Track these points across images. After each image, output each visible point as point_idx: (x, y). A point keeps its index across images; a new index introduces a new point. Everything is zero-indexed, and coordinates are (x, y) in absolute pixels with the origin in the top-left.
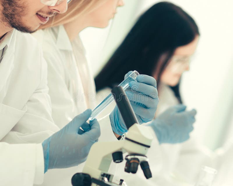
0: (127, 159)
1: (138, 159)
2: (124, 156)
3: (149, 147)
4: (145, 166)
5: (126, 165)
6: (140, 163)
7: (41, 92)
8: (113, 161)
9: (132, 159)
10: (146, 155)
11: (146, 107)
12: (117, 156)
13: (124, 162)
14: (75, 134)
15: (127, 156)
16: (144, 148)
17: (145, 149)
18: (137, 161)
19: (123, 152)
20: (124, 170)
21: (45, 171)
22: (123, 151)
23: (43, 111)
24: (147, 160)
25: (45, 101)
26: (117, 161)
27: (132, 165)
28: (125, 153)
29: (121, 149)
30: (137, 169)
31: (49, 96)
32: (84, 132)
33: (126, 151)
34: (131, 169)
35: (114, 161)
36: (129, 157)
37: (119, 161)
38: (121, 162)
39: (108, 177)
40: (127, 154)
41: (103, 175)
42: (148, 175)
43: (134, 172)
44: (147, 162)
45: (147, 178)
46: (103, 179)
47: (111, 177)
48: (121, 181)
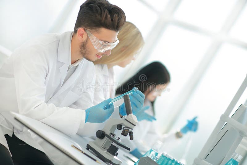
0: (123, 129)
1: (128, 130)
2: (123, 127)
3: (135, 125)
4: (131, 134)
5: (123, 132)
6: (129, 132)
8: (117, 128)
9: (126, 129)
11: (136, 107)
12: (120, 127)
13: (122, 130)
14: (102, 109)
15: (124, 127)
16: (133, 125)
20: (121, 134)
21: (85, 123)
22: (123, 125)
23: (89, 98)
25: (91, 93)
26: (119, 129)
27: (125, 132)
29: (122, 124)
30: (127, 134)
31: (94, 92)
32: (106, 109)
33: (124, 125)
34: (124, 134)
38: (121, 129)
39: (113, 135)
40: (124, 126)
41: (111, 134)
42: (132, 138)
43: (126, 136)
44: (132, 132)
45: (131, 140)
46: (111, 135)
47: (114, 136)
48: (119, 138)
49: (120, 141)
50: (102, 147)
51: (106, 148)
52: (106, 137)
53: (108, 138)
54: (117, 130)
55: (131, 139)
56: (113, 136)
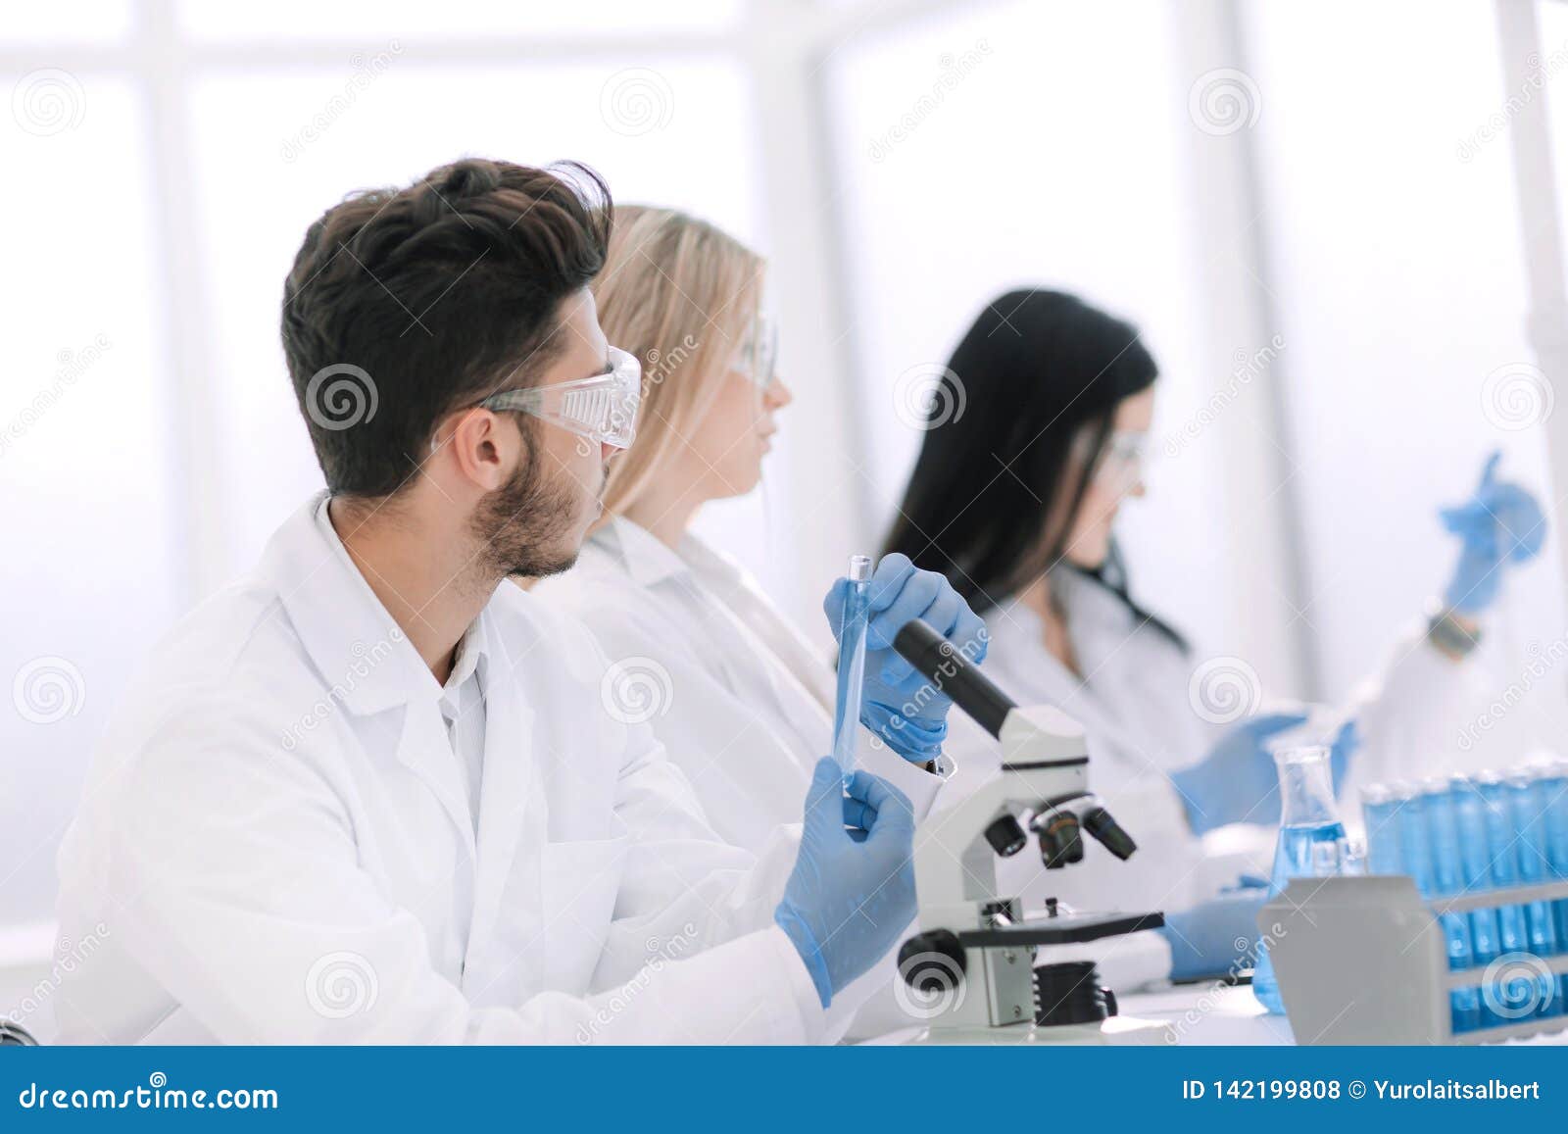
0: (1035, 829)
1: (1068, 814)
2: (1023, 823)
3: (1084, 761)
4: (1100, 824)
5: (1044, 848)
6: (1080, 821)
7: (646, 765)
8: (996, 855)
9: (1050, 820)
10: (1091, 789)
12: (1004, 834)
13: (1033, 841)
15: (1033, 818)
16: (1071, 770)
17: (1078, 773)
18: (1069, 821)
19: (1015, 815)
20: (1041, 865)
21: (824, 1005)
22: (1012, 810)
24: (1099, 802)
26: (1009, 849)
27: (1060, 840)
28: (1020, 814)
29: (1004, 807)
30: (1079, 843)
33: (1023, 805)
34: (1061, 852)
35: (1001, 852)
36: (1041, 820)
37: (1016, 846)
38: (1022, 846)
39: (1006, 908)
40: (1028, 813)
41: (989, 910)
42: (1121, 846)
43: (1076, 856)
44: (1100, 810)
45: (1124, 857)
46: (992, 922)
47: (1014, 908)
48: (1051, 903)
49: (1070, 914)
50: (992, 1026)
51: (1018, 1012)
52: (974, 954)
53: (989, 951)
54: (1003, 865)
55: (1123, 850)
56: (1009, 917)
